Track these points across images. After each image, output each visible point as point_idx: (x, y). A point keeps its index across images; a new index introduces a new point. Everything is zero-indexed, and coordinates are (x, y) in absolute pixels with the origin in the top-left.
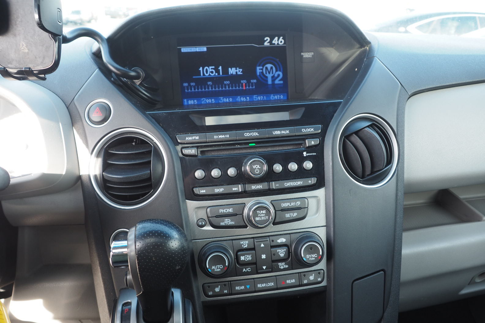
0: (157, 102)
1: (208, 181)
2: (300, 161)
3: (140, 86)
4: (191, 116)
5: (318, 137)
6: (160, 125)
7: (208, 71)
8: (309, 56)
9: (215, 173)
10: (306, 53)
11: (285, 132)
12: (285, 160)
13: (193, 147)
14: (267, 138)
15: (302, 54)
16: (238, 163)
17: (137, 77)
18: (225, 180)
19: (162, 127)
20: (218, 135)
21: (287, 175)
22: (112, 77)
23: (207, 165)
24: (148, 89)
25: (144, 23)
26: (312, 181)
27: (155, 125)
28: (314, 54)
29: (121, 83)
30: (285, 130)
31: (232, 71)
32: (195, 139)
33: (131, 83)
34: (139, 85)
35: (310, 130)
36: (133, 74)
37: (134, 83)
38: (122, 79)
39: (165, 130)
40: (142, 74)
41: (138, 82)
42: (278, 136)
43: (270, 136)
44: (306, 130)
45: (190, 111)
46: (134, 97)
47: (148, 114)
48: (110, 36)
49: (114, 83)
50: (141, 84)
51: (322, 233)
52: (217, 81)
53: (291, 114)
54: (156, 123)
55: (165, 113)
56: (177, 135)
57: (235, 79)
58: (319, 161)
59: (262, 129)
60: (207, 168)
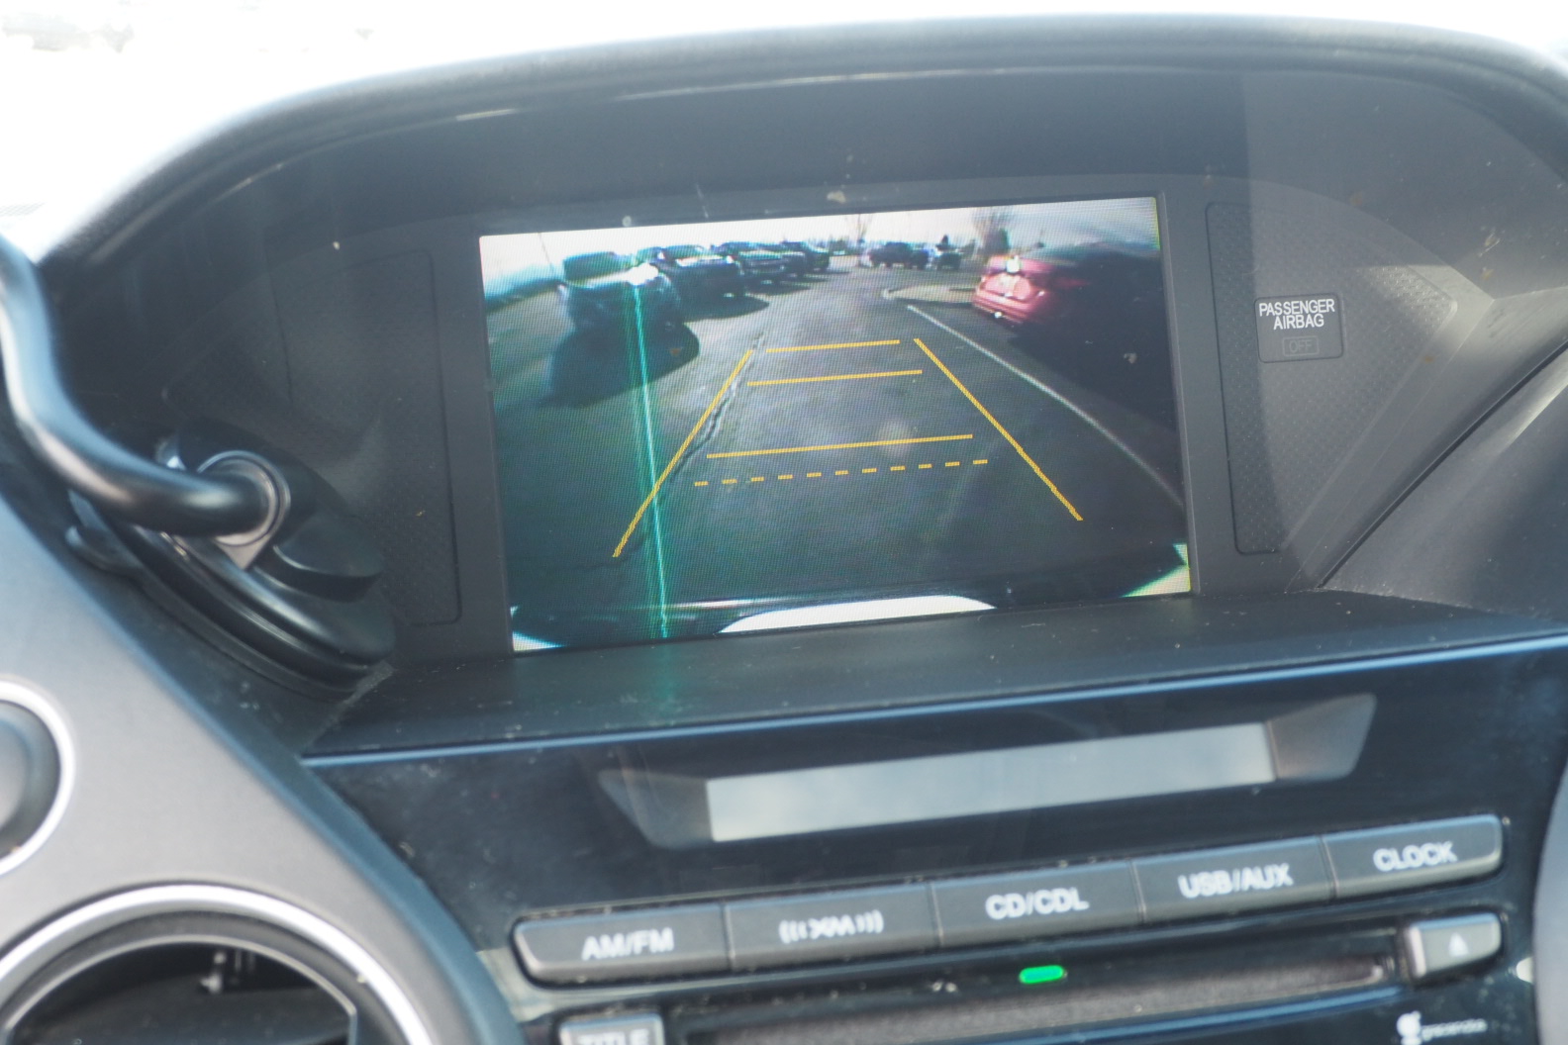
0: (355, 667)
3: (258, 570)
4: (607, 781)
5: (1487, 901)
6: (401, 855)
8: (1310, 321)
10: (1290, 306)
11: (1265, 878)
13: (632, 1005)
14: (1143, 926)
15: (1265, 308)
17: (240, 519)
19: (417, 867)
20: (802, 916)
22: (75, 520)
24: (303, 588)
25: (279, 166)
27: (371, 859)
28: (1338, 306)
29: (133, 561)
30: (1260, 862)
32: (646, 950)
33: (198, 556)
34: (249, 569)
35: (1431, 854)
36: (212, 497)
37: (219, 552)
38: (140, 530)
39: (434, 890)
40: (271, 489)
41: (242, 547)
42: (1217, 908)
43: (1164, 909)
44: (1401, 858)
45: (605, 747)
46: (215, 648)
47: (318, 770)
48: (61, 246)
49: (84, 564)
50: (264, 561)
53: (1281, 746)
54: (372, 839)
55: (432, 762)
56: (520, 921)
59: (1101, 860)
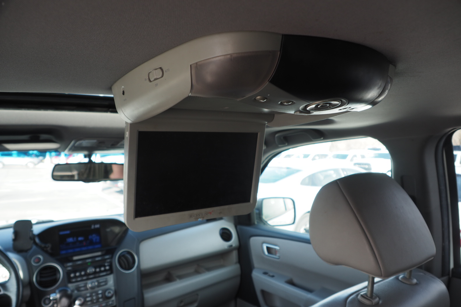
1: (75, 277)
2: (105, 266)
5: (110, 259)
7: (70, 240)
9: (78, 274)
12: (100, 267)
16: (85, 270)
18: (81, 276)
21: (101, 272)
23: (75, 272)
26: (109, 272)
31: (80, 239)
35: (108, 257)
44: (106, 257)
51: (113, 288)
52: (74, 243)
53: (102, 253)
57: (81, 242)
58: (111, 266)
60: (80, 272)
